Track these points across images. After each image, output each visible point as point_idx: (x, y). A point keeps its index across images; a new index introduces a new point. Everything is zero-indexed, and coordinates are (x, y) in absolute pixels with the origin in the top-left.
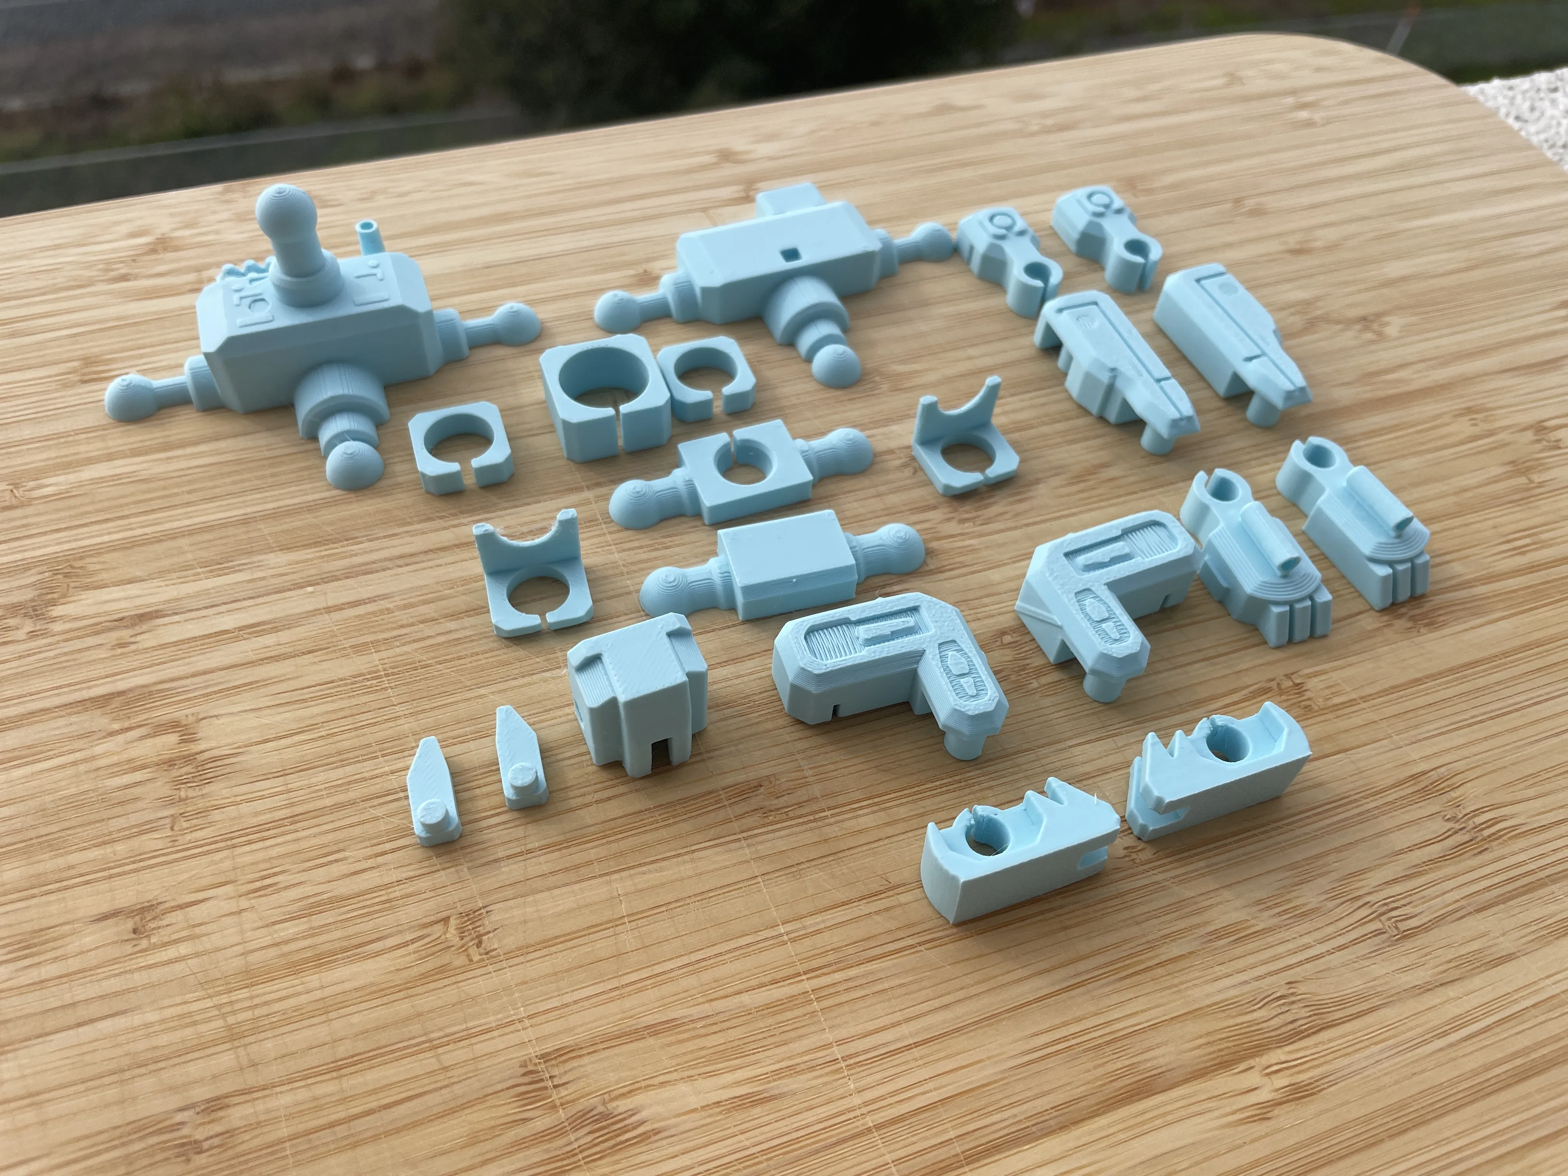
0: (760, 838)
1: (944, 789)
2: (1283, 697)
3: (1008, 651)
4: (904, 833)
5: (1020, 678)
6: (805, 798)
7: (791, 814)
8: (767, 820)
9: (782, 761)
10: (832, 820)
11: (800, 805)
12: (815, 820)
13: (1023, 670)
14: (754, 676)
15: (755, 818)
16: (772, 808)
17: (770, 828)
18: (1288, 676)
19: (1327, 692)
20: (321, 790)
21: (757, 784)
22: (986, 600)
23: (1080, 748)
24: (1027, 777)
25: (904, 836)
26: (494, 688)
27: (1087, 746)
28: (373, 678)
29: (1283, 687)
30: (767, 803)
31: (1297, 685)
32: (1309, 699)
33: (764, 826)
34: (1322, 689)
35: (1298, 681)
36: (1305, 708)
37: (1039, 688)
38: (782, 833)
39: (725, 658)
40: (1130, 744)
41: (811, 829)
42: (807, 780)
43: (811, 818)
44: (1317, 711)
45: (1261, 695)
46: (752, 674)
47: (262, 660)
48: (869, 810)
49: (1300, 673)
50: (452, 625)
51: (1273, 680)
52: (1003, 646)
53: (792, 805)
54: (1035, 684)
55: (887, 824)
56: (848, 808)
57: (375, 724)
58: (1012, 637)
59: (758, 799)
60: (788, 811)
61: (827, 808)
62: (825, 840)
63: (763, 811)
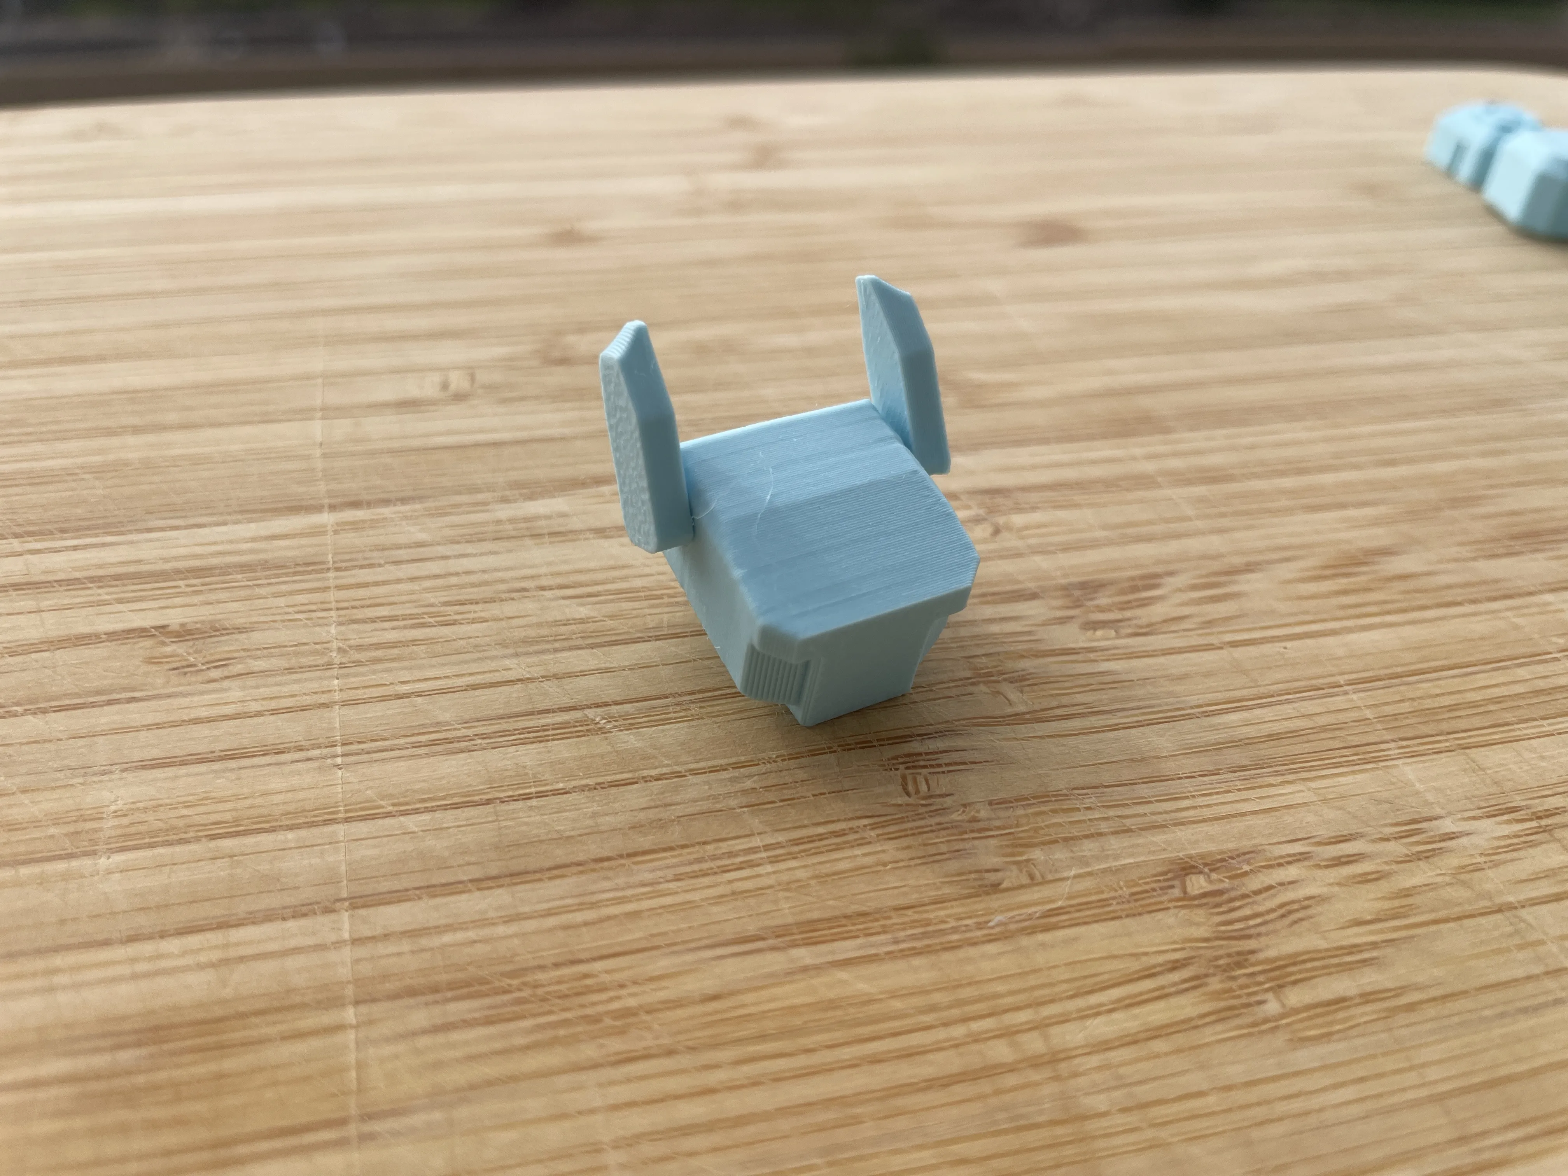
3: (1199, 915)
5: (1234, 984)
13: (1239, 965)
14: (551, 921)
22: (1144, 790)
37: (1283, 1016)
39: (493, 870)
46: (549, 913)
52: (1188, 901)
54: (1272, 1007)
58: (1210, 881)
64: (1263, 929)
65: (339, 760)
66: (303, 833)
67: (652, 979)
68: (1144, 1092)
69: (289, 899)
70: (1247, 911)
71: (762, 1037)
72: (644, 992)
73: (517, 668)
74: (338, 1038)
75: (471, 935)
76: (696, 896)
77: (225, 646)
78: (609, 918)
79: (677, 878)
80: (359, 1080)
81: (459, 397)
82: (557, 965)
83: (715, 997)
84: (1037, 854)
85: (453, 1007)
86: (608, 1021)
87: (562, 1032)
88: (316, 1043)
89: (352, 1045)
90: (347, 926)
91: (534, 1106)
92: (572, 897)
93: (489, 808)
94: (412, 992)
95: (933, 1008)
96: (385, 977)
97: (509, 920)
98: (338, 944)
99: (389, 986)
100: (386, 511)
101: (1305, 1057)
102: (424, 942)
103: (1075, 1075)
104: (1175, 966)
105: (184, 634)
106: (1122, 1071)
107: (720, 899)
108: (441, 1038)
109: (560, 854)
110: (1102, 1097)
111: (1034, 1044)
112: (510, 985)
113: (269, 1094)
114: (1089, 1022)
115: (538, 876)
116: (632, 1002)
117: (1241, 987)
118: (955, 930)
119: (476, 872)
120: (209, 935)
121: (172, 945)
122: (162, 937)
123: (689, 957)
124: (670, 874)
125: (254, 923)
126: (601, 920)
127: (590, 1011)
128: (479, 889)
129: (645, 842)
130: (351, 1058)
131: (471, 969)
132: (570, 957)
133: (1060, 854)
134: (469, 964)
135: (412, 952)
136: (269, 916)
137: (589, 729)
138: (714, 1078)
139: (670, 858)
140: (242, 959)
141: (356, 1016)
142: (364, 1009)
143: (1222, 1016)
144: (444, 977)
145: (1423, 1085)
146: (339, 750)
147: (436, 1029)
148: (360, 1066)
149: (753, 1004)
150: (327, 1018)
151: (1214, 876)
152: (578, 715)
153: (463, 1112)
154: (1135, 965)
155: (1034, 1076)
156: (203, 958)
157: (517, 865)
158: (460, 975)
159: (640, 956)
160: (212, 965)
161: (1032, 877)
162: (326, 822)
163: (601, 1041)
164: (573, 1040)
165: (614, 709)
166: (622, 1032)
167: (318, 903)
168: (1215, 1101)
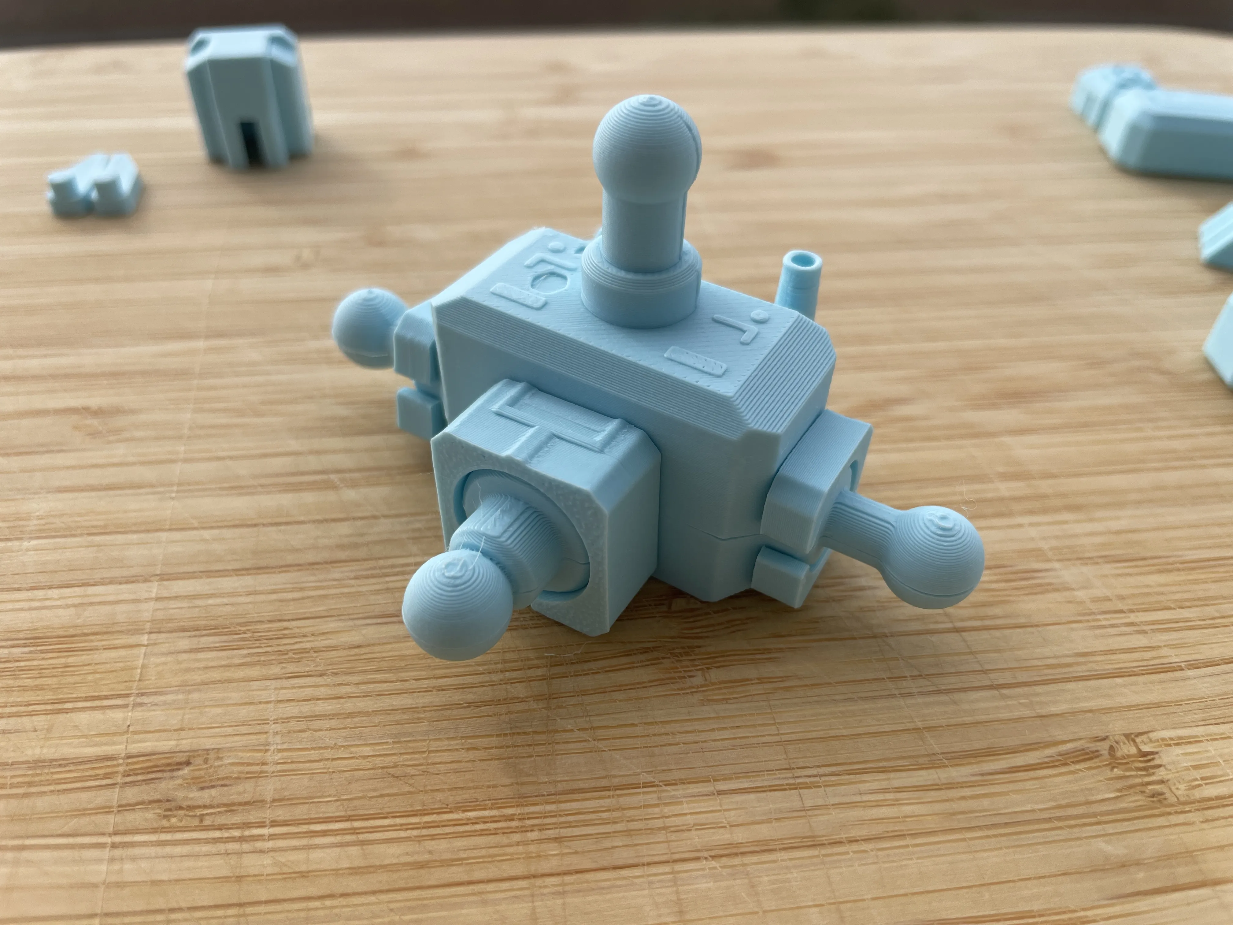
0: (137, 851)
1: (478, 827)
2: (1117, 772)
4: (374, 893)
5: (679, 665)
6: (247, 797)
7: (208, 821)
8: (165, 823)
9: (243, 730)
10: (270, 844)
11: (230, 807)
12: (241, 839)
14: (274, 597)
15: (149, 815)
16: (184, 804)
17: (164, 837)
18: (1131, 737)
19: (1197, 774)
21: (183, 759)
23: (738, 798)
24: (628, 833)
25: (373, 899)
27: (752, 796)
29: (1119, 754)
30: (180, 794)
31: (1145, 754)
32: (1162, 782)
33: (154, 831)
34: (1187, 769)
35: (1145, 748)
36: (1153, 796)
38: (178, 850)
39: (247, 565)
40: (825, 807)
41: (227, 854)
42: (265, 768)
43: (236, 833)
44: (1172, 805)
45: (1078, 762)
46: (273, 592)
48: (338, 839)
49: (1151, 735)
51: (1104, 739)
53: (219, 806)
54: (698, 680)
55: (355, 871)
56: (304, 828)
59: (172, 784)
60: (208, 814)
61: (272, 822)
62: (239, 879)
63: (168, 805)
65: (174, 495)
66: (143, 536)
67: (323, 634)
68: (596, 721)
69: (125, 572)
71: (378, 671)
72: (317, 640)
73: (294, 445)
74: (136, 651)
75: (226, 600)
76: (364, 589)
77: (121, 421)
78: (309, 597)
79: (356, 578)
80: (141, 674)
81: (305, 266)
82: (270, 621)
83: (359, 647)
85: (204, 639)
86: (292, 655)
87: (262, 658)
88: (122, 652)
89: (142, 656)
90: (155, 590)
91: (235, 696)
92: (290, 583)
93: (255, 529)
94: (183, 630)
96: (170, 620)
97: (249, 594)
98: (148, 600)
99: (171, 625)
100: (240, 341)
102: (198, 602)
105: (98, 413)
106: (587, 708)
107: (377, 592)
108: (192, 656)
109: (290, 559)
112: (240, 630)
113: (90, 678)
115: (274, 570)
116: (308, 645)
117: (682, 667)
119: (237, 566)
120: (76, 589)
121: (54, 593)
122: (50, 588)
123: (351, 623)
124: (352, 575)
125: (103, 584)
126: (303, 598)
127: (281, 648)
128: (237, 575)
129: (343, 555)
130: (140, 662)
131: (220, 619)
132: (279, 618)
134: (220, 616)
135: (189, 607)
136: (112, 581)
137: (329, 486)
139: (355, 566)
140: (92, 604)
141: (148, 640)
142: (153, 636)
143: (663, 682)
144: (203, 623)
145: (778, 735)
146: (175, 488)
147: (191, 651)
148: (143, 667)
149: (378, 652)
150: (133, 640)
152: (324, 477)
153: (195, 696)
156: (70, 601)
157: (263, 563)
158: (212, 622)
159: (318, 620)
160: (75, 606)
162: (157, 530)
163: (284, 665)
164: (269, 663)
165: (347, 475)
166: (298, 661)
167: (142, 576)
168: (639, 730)
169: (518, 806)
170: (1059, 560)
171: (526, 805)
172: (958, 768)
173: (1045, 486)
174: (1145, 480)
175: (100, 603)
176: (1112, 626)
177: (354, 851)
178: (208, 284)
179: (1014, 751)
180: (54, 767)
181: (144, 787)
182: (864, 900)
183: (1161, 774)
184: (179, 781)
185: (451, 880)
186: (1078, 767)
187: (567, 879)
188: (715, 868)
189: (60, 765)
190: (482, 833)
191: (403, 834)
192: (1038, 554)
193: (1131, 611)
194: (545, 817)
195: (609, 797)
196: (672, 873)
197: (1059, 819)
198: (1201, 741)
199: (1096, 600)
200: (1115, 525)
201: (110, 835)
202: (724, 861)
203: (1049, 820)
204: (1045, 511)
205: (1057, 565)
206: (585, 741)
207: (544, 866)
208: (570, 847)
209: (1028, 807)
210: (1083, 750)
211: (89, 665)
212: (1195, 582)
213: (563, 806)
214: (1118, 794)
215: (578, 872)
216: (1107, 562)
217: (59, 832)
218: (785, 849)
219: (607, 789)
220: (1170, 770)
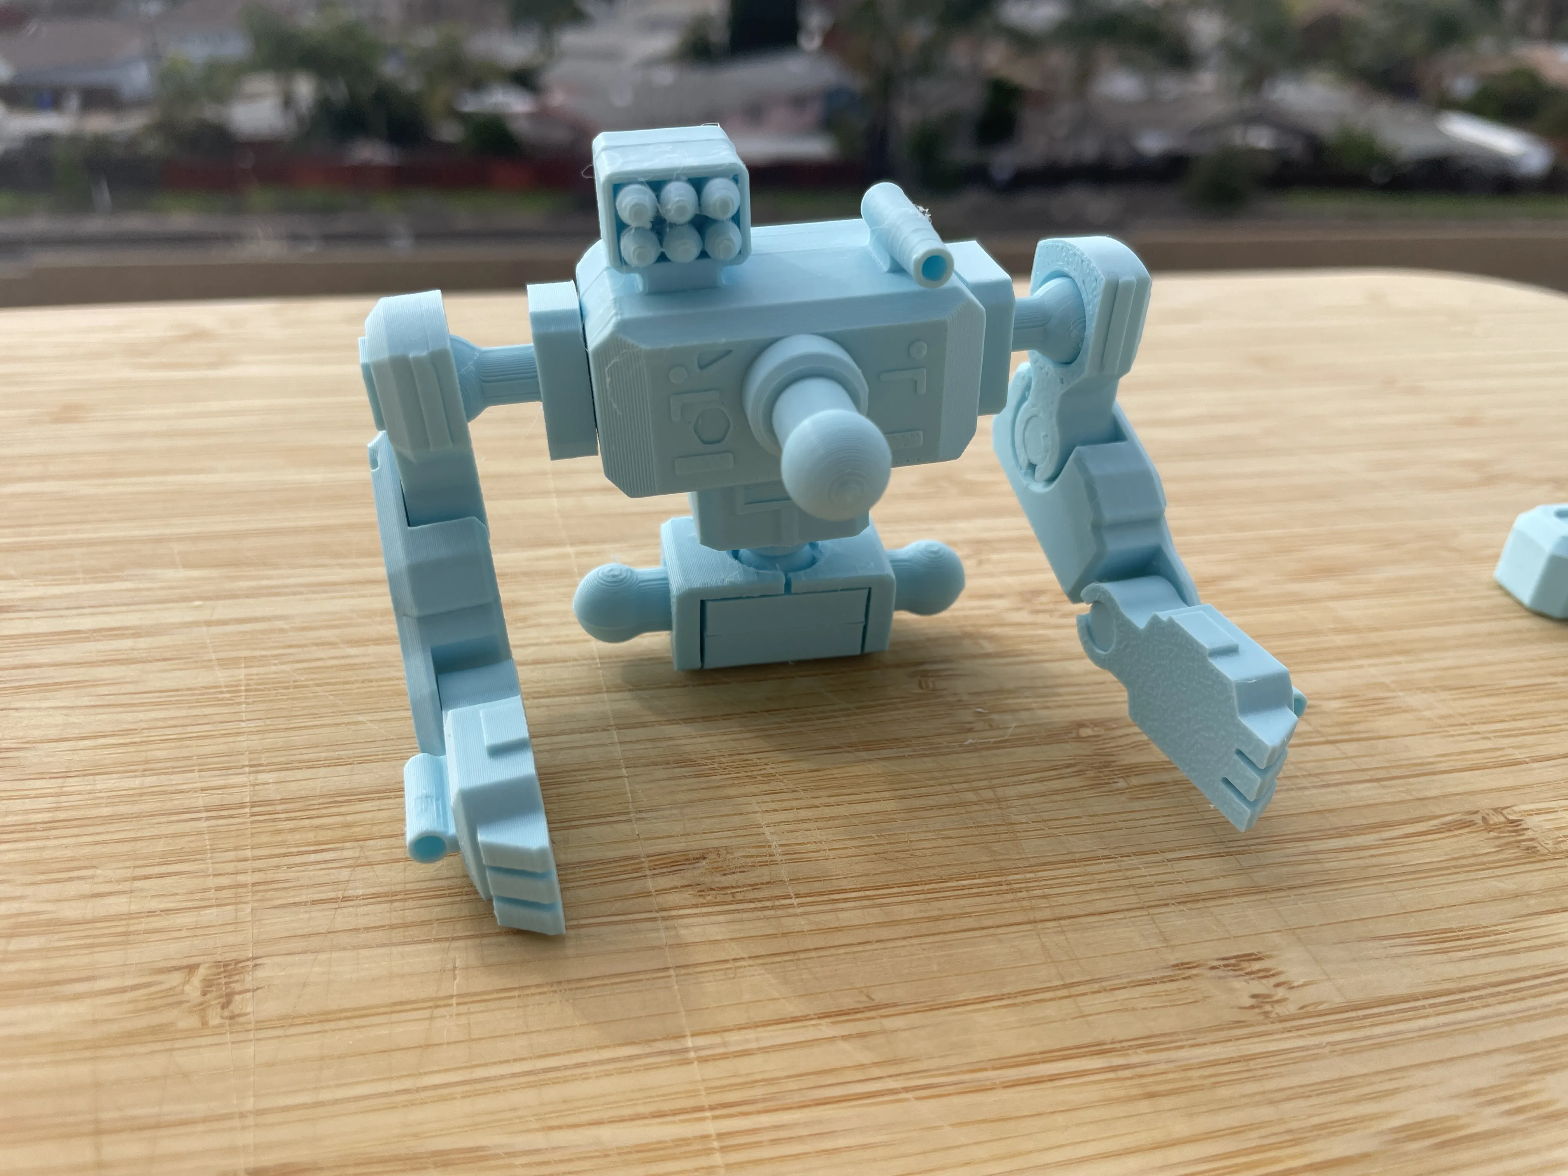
0: (687, 920)
2: (1492, 834)
3: (1085, 745)
4: (904, 938)
5: (1101, 775)
6: (766, 879)
7: (739, 897)
8: (701, 900)
9: (741, 833)
10: (799, 910)
11: (754, 886)
12: (773, 908)
13: (1106, 767)
14: (725, 738)
15: (685, 896)
16: (714, 886)
17: (705, 910)
18: (1497, 810)
19: (1559, 834)
20: (102, 798)
21: (698, 855)
23: (1185, 863)
24: (1101, 890)
25: (904, 943)
26: (378, 716)
27: (1197, 861)
28: (228, 692)
29: (1491, 822)
30: (708, 880)
31: (1513, 821)
32: (1532, 840)
33: (696, 906)
34: (1549, 830)
35: (1512, 817)
36: (1528, 849)
37: (1127, 789)
38: (722, 918)
40: (1260, 866)
41: (766, 918)
42: (773, 858)
43: (769, 904)
44: (1545, 855)
45: (1460, 829)
46: (723, 735)
47: (104, 661)
48: (858, 904)
49: (1514, 809)
50: (352, 651)
51: (1476, 812)
53: (744, 886)
54: (1122, 784)
55: (881, 925)
56: (826, 898)
57: (207, 737)
58: (1094, 731)
59: (696, 872)
60: (737, 892)
61: (795, 895)
62: (784, 935)
63: (699, 888)
64: (1121, 752)
65: (599, 666)
66: (585, 697)
67: (782, 763)
68: (1046, 816)
69: (581, 725)
70: (1112, 745)
72: (778, 768)
74: (620, 781)
75: (682, 743)
76: (803, 729)
78: (757, 737)
79: (793, 722)
80: (633, 797)
84: (995, 717)
85: (677, 770)
86: (760, 778)
87: (736, 782)
88: (609, 783)
89: (627, 783)
90: (616, 736)
91: (725, 809)
92: (735, 727)
93: (686, 689)
94: (655, 764)
95: (934, 778)
96: (640, 758)
98: (612, 744)
99: (643, 761)
101: (1136, 805)
102: (659, 744)
103: (1009, 807)
104: (1069, 766)
106: (1035, 807)
107: (817, 731)
108: (674, 782)
109: (728, 710)
110: (1024, 816)
111: (988, 794)
112: (707, 762)
113: (587, 802)
114: (1018, 787)
117: (1105, 776)
118: (947, 747)
119: (681, 716)
123: (801, 754)
124: (788, 721)
125: (564, 734)
126: (752, 739)
127: (749, 774)
128: (685, 723)
129: (774, 705)
130: (628, 788)
131: (685, 755)
132: (737, 753)
133: (1008, 717)
135: (652, 748)
136: (573, 732)
138: (817, 802)
139: (788, 713)
140: (562, 748)
141: (627, 772)
142: (631, 770)
143: (1092, 787)
144: (672, 758)
145: (1202, 821)
146: (598, 661)
147: (669, 779)
148: (633, 792)
149: (837, 775)
150: (612, 773)
151: (1096, 729)
153: (687, 811)
154: (1047, 765)
155: (987, 807)
157: (705, 714)
158: (679, 758)
159: (775, 753)
161: (991, 726)
163: (759, 785)
164: (744, 784)
166: (767, 782)
167: (599, 727)
168: (1085, 820)
169: (1002, 876)
170: (1402, 690)
171: (1009, 875)
172: (1362, 836)
173: (1374, 637)
174: (1458, 630)
175: (569, 748)
176: (1460, 735)
177: (876, 911)
178: (554, 502)
179: (1404, 823)
180: (583, 866)
181: (671, 877)
182: (1313, 926)
183: (1529, 834)
184: (702, 870)
185: (966, 927)
186: (1460, 832)
187: (1063, 922)
188: (1183, 910)
189: (588, 866)
190: (978, 895)
191: (911, 898)
192: (1383, 686)
193: (1473, 724)
194: (1028, 882)
195: (1077, 867)
196: (1149, 915)
197: (1455, 867)
198: (1557, 811)
199: (1441, 717)
200: (1441, 663)
201: (657, 911)
202: (1189, 905)
203: (1448, 868)
204: (1379, 655)
205: (1401, 694)
206: (1042, 829)
207: (1039, 915)
208: (1056, 901)
209: (1427, 860)
210: (1461, 820)
211: (579, 793)
212: (1522, 702)
213: (1040, 874)
214: (1498, 849)
215: (1070, 917)
216: (1443, 690)
217: (609, 913)
218: (1236, 896)
219: (1074, 861)
220: (1536, 831)
